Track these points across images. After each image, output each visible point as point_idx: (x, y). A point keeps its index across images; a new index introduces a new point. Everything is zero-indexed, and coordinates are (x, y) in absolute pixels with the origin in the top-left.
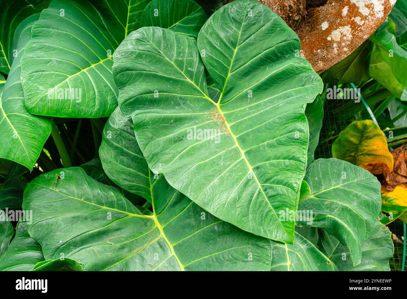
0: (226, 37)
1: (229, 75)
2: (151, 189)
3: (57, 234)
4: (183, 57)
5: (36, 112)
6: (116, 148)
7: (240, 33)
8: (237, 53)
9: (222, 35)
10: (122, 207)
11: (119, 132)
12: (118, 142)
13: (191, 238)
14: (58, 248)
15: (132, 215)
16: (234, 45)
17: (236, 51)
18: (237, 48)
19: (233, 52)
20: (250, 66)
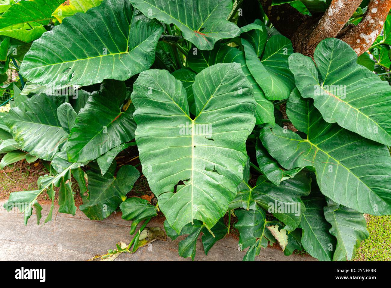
0: (326, 56)
1: (328, 74)
2: (308, 129)
3: (284, 154)
4: (311, 67)
5: (271, 99)
6: (294, 112)
7: (332, 54)
8: (332, 64)
9: (325, 55)
10: (297, 139)
11: (296, 105)
12: (296, 109)
13: (339, 149)
14: (287, 161)
15: (301, 141)
16: (330, 60)
17: (330, 62)
18: (331, 61)
19: (329, 63)
20: (339, 69)
